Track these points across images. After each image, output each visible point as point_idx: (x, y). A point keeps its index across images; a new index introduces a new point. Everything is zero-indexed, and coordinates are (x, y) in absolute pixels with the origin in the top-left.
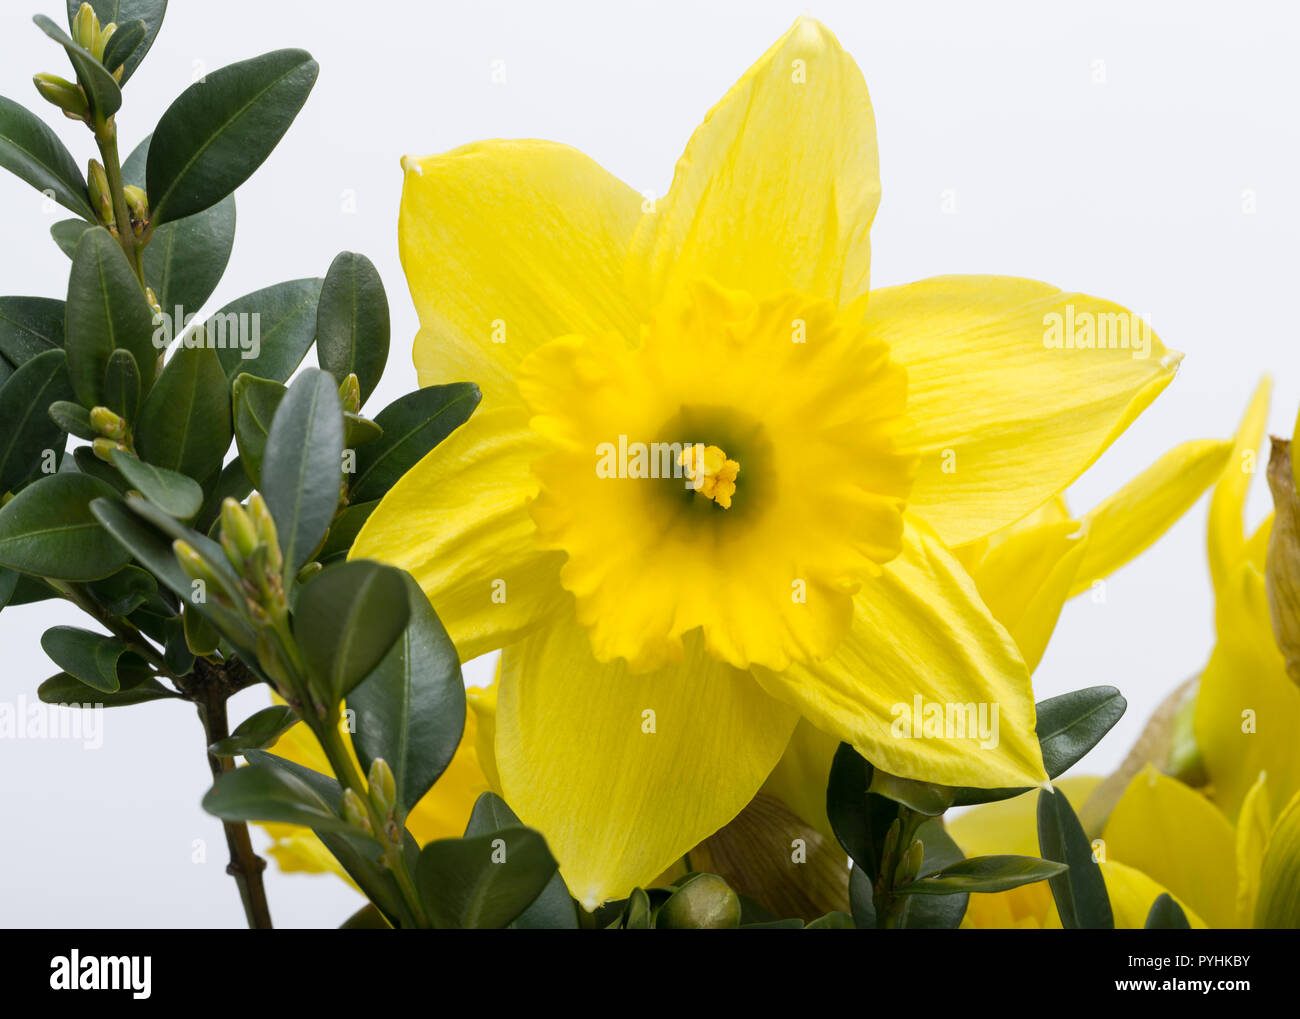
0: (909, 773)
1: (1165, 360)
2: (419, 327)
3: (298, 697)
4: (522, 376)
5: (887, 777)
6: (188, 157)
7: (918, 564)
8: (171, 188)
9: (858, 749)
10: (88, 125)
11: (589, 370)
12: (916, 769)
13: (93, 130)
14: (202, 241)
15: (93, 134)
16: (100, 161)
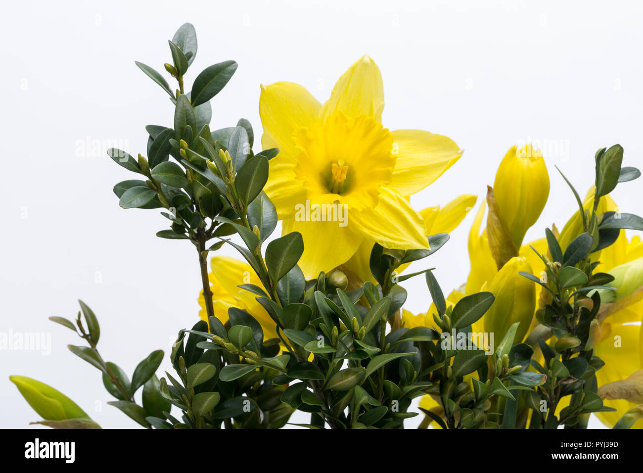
0: (393, 247)
1: (460, 152)
2: (263, 132)
3: (236, 206)
4: (293, 135)
5: (387, 250)
6: (203, 89)
7: (395, 200)
8: (198, 97)
9: (379, 243)
10: (177, 79)
11: (310, 135)
12: (395, 246)
13: (178, 80)
14: (203, 118)
15: (178, 82)
16: (179, 90)
